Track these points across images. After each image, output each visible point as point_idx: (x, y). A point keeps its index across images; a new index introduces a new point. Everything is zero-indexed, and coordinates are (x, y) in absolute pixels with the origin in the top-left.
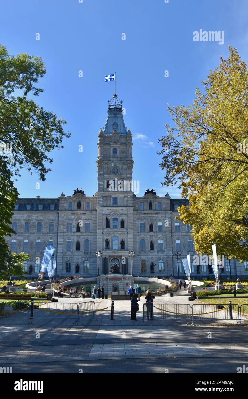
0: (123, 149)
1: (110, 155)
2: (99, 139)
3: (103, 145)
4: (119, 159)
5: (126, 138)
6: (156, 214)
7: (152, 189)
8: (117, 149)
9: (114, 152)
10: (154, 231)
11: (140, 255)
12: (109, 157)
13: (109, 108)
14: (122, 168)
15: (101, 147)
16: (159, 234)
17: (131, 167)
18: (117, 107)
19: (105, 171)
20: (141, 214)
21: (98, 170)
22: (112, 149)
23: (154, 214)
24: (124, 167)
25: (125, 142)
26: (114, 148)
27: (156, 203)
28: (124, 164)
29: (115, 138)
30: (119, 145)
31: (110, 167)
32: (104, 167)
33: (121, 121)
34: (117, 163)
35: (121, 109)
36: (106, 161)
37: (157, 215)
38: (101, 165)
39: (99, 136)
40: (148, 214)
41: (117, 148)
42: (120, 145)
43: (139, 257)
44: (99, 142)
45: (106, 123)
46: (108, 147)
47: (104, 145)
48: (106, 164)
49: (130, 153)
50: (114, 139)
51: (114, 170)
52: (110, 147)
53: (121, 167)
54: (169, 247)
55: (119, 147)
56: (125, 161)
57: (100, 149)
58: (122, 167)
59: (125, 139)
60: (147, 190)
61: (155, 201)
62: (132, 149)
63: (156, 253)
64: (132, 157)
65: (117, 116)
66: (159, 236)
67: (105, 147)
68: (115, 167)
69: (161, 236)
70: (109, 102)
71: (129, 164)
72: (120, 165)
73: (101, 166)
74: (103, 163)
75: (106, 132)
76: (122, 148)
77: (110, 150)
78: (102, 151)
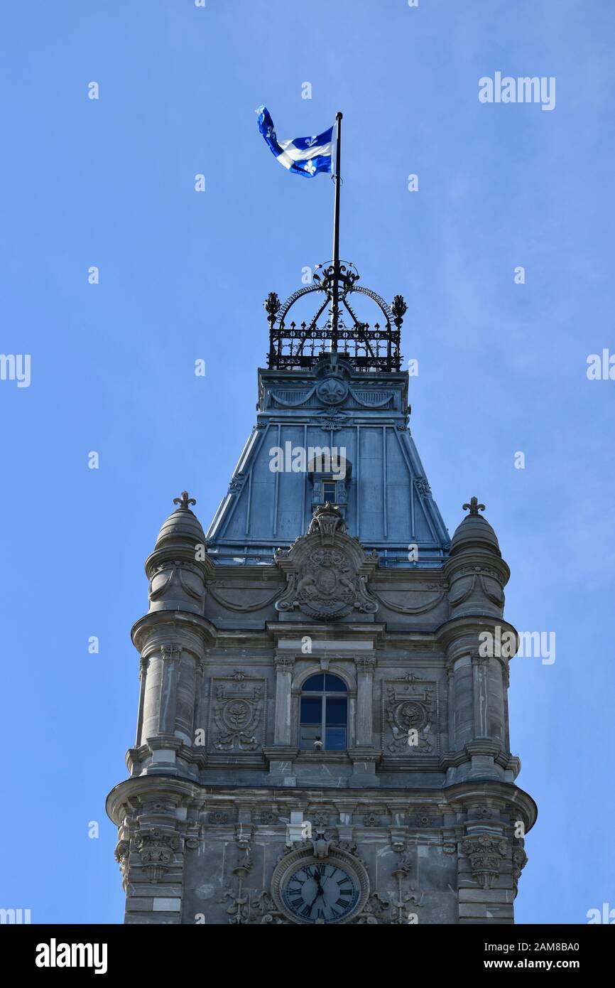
0: (409, 681)
1: (269, 736)
2: (157, 582)
3: (193, 642)
4: (365, 773)
5: (444, 579)
8: (350, 684)
9: (308, 711)
12: (253, 761)
13: (274, 357)
14: (403, 871)
15: (170, 653)
17: (505, 849)
18: (353, 348)
19: (205, 890)
21: (132, 881)
22: (286, 687)
24: (422, 852)
25: (432, 619)
26: (314, 669)
28: (421, 821)
29: (328, 577)
30: (368, 645)
31: (267, 855)
32: (202, 850)
33: (394, 456)
34: (345, 818)
35: (394, 360)
36: (217, 789)
38: (169, 829)
39: (153, 565)
41: (351, 669)
42: (379, 640)
44: (155, 606)
45: (236, 464)
46: (252, 665)
47: (208, 640)
48: (225, 821)
49: (481, 712)
50: (312, 590)
51: (309, 888)
52: (273, 665)
53: (382, 853)
55: (361, 663)
56: (432, 792)
57: (162, 675)
58: (399, 851)
59: (433, 597)
62: (506, 683)
64: (508, 763)
65: (352, 414)
67: (217, 666)
68: (321, 846)
70: (273, 305)
71: (480, 816)
72: (381, 837)
73: (166, 840)
74: (192, 806)
75: (236, 536)
76: (400, 672)
77: (272, 695)
78: (187, 696)
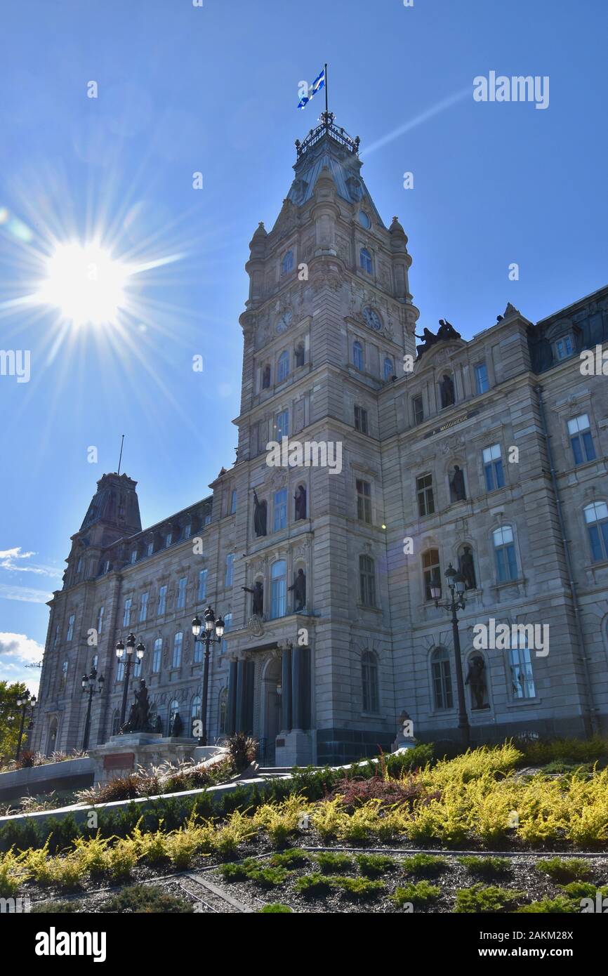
3: (257, 267)
6: (470, 415)
7: (441, 322)
8: (293, 251)
10: (468, 496)
11: (425, 624)
14: (302, 302)
16: (490, 501)
20: (413, 439)
22: (279, 262)
23: (461, 420)
26: (285, 254)
27: (465, 370)
30: (295, 236)
37: (473, 420)
38: (250, 327)
40: (438, 431)
41: (293, 246)
43: (418, 634)
47: (261, 262)
48: (264, 316)
49: (319, 237)
51: (282, 323)
53: (298, 299)
54: (541, 552)
55: (295, 243)
58: (301, 297)
60: (422, 338)
61: (461, 366)
63: (487, 600)
66: (493, 512)
67: (267, 270)
68: (283, 309)
69: (501, 509)
71: (315, 272)
74: (255, 316)
78: (256, 285)
